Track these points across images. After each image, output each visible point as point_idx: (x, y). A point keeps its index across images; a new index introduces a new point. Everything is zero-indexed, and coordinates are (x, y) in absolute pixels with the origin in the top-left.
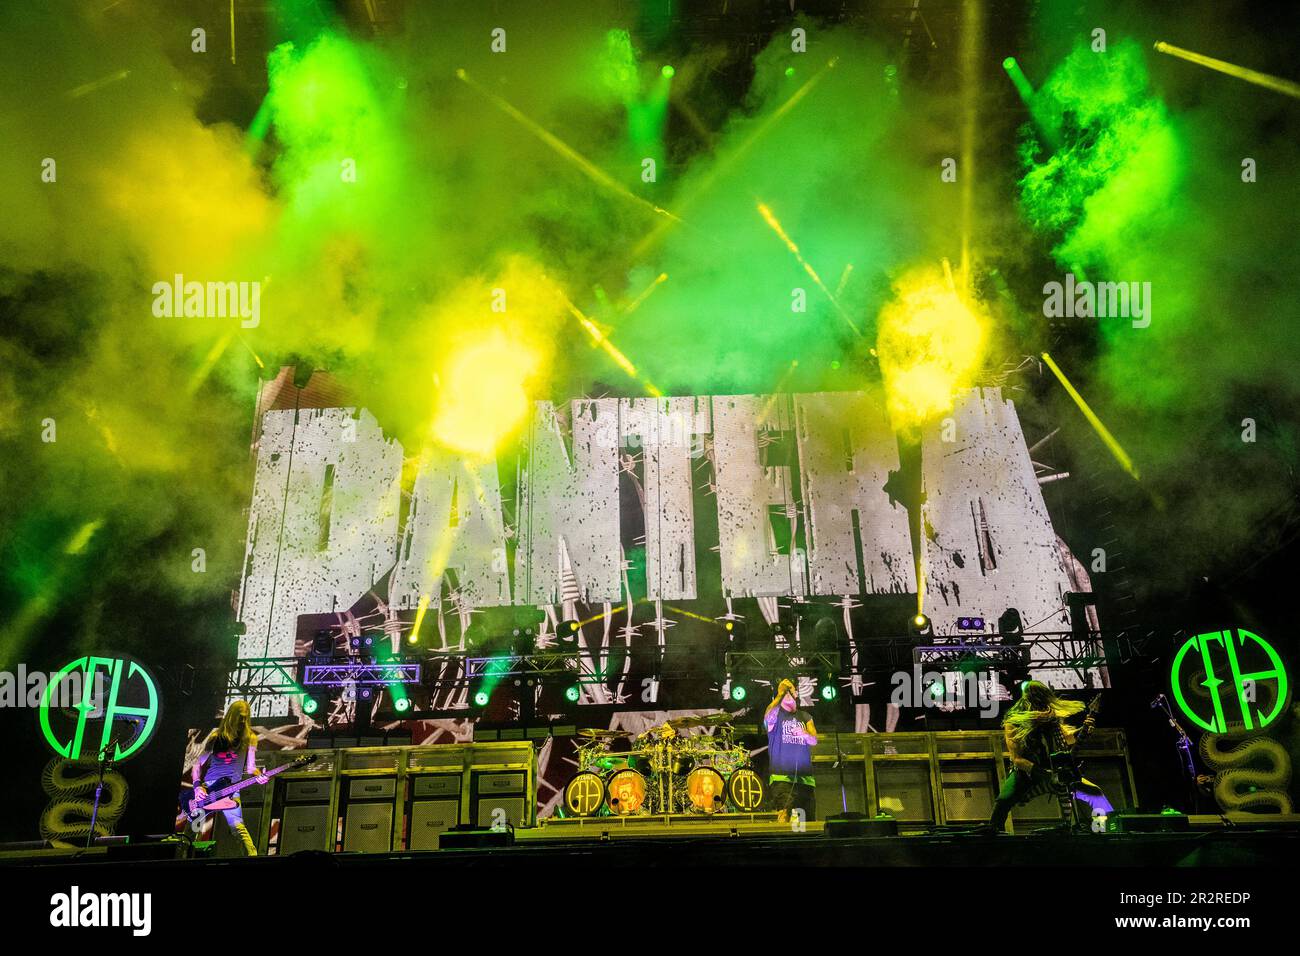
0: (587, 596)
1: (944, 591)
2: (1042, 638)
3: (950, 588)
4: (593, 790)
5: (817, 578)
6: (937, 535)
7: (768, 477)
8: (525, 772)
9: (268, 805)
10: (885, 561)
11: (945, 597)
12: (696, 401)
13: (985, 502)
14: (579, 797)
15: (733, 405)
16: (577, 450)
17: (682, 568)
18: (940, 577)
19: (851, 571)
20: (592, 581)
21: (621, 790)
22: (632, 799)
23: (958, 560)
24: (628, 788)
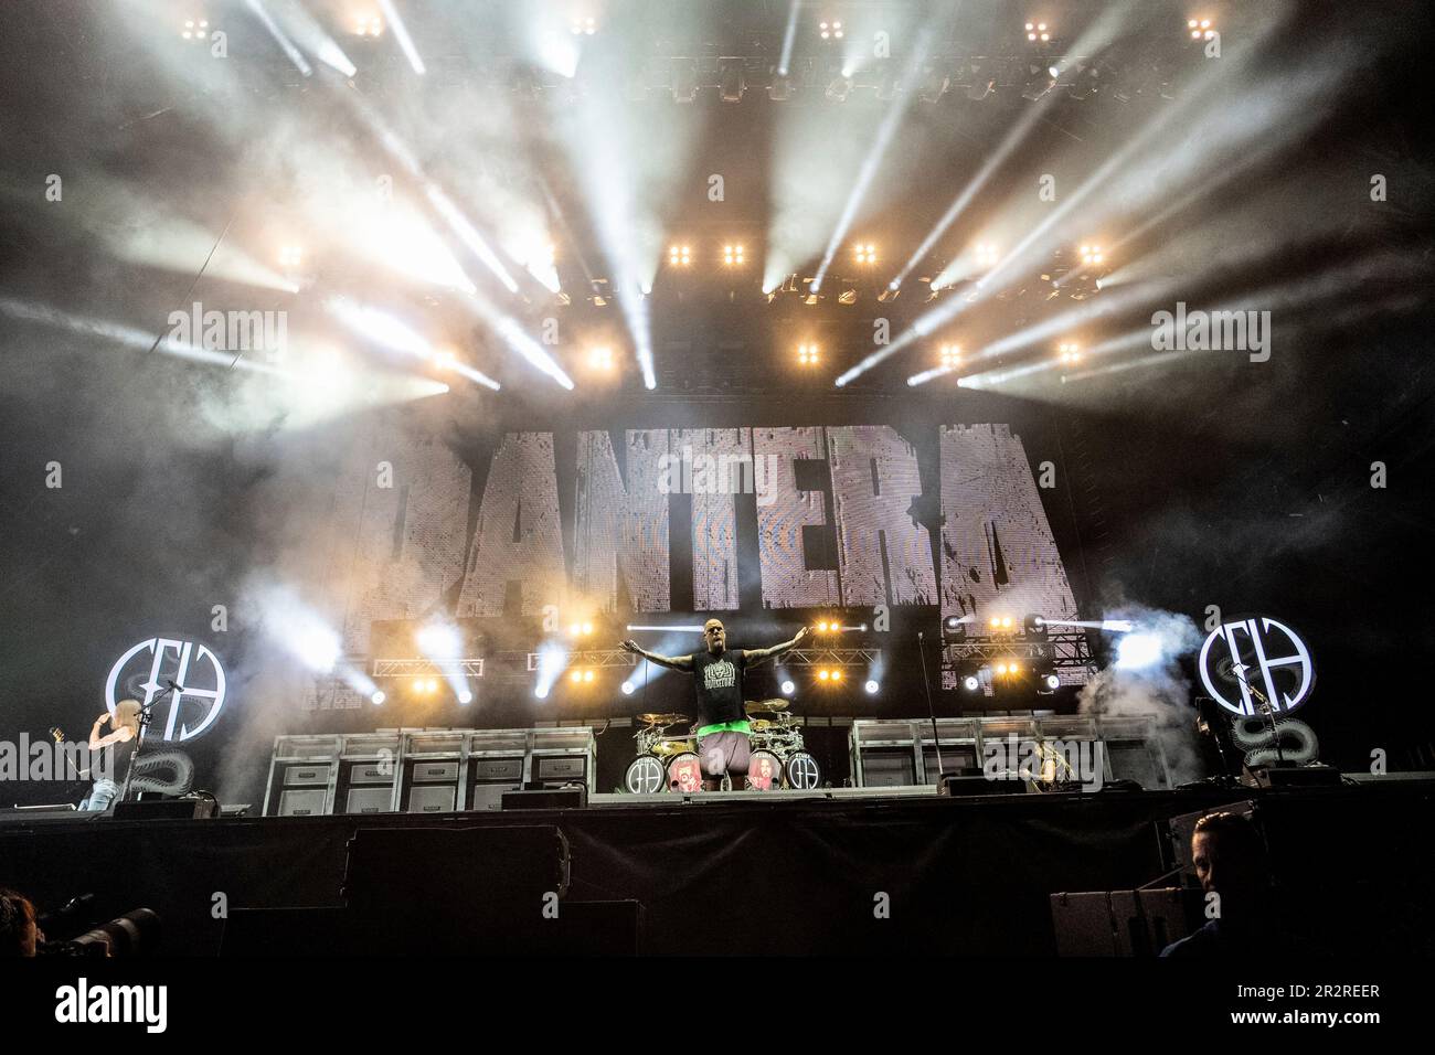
0: (639, 605)
1: (962, 603)
2: (1061, 639)
3: (968, 600)
4: (653, 773)
5: (849, 591)
6: (955, 553)
7: (804, 500)
8: (585, 757)
9: (332, 786)
10: (910, 577)
11: (963, 608)
12: (739, 433)
13: (998, 523)
14: (640, 779)
15: (772, 436)
16: (630, 475)
17: (726, 582)
18: (958, 590)
19: (879, 585)
20: (642, 593)
21: (681, 772)
22: (692, 781)
23: (975, 575)
24: (688, 770)
